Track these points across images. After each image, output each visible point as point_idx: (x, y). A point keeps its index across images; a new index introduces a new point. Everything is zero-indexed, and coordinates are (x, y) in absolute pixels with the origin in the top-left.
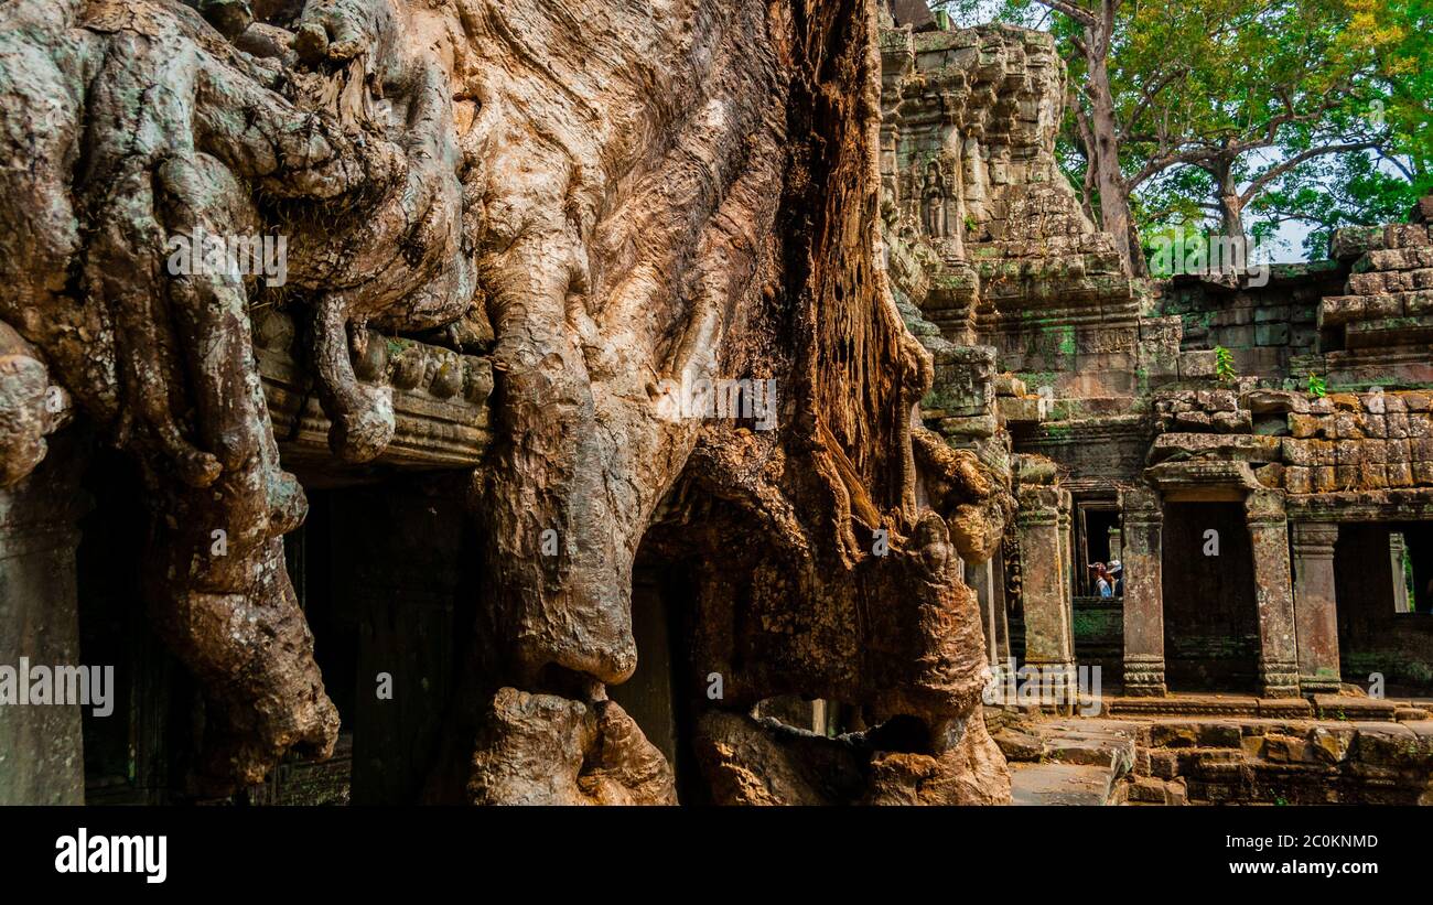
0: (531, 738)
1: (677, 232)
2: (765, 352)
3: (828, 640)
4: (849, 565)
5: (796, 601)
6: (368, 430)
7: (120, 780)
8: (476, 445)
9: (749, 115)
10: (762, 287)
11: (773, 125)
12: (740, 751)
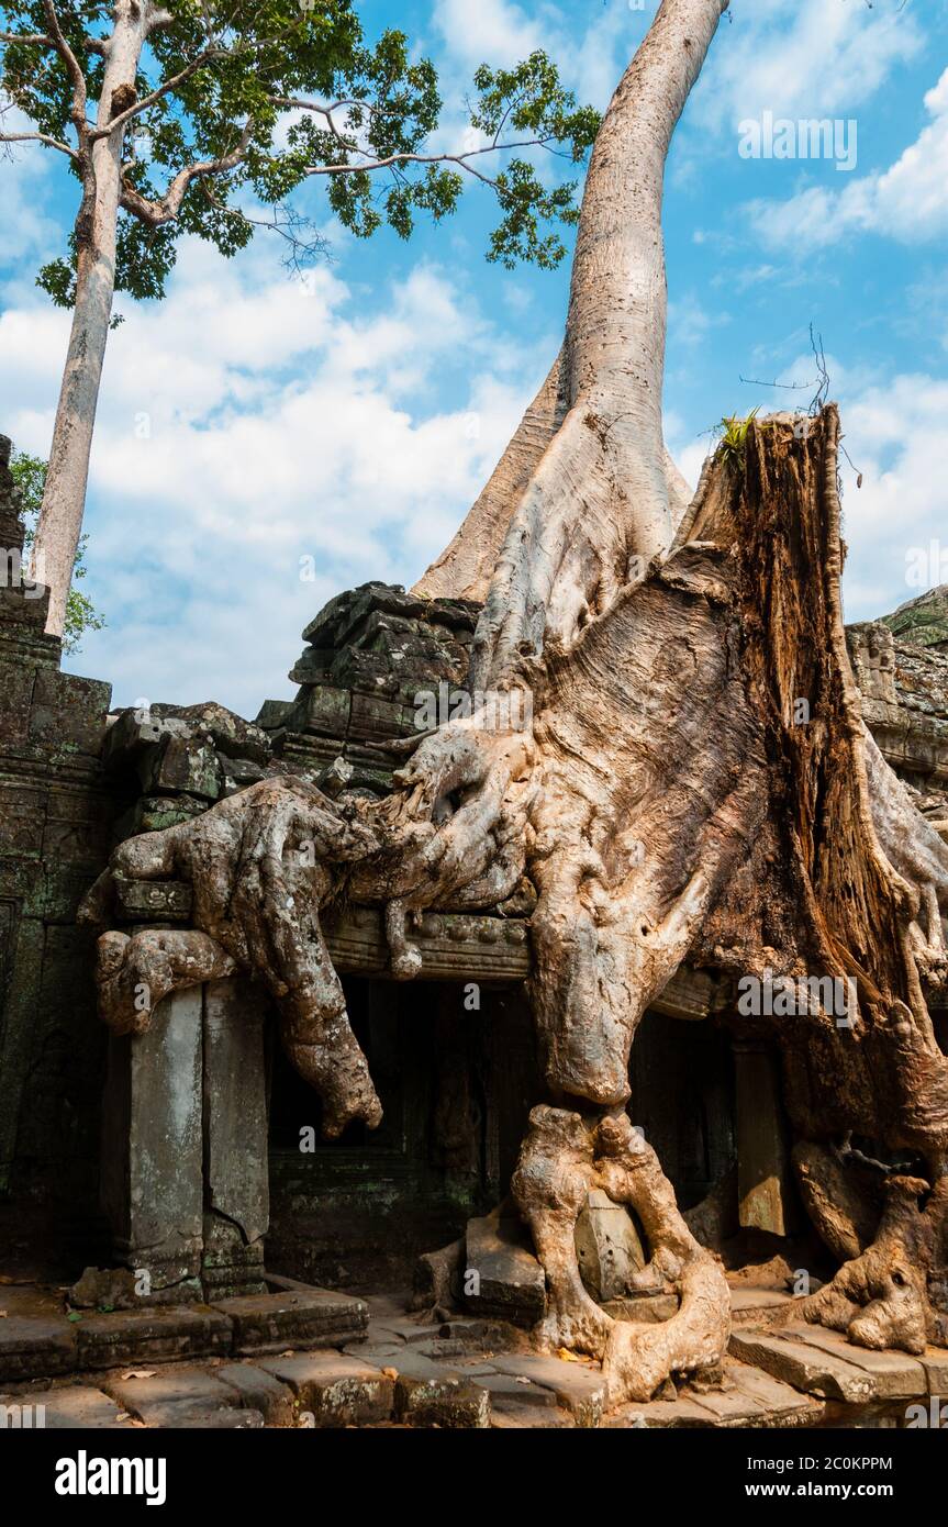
0: (545, 1132)
1: (675, 833)
2: (775, 897)
3: (855, 1092)
4: (857, 1037)
5: (835, 1065)
6: (401, 965)
7: (396, 1152)
8: (521, 967)
9: (733, 754)
10: (764, 856)
11: (756, 756)
12: (813, 1169)
